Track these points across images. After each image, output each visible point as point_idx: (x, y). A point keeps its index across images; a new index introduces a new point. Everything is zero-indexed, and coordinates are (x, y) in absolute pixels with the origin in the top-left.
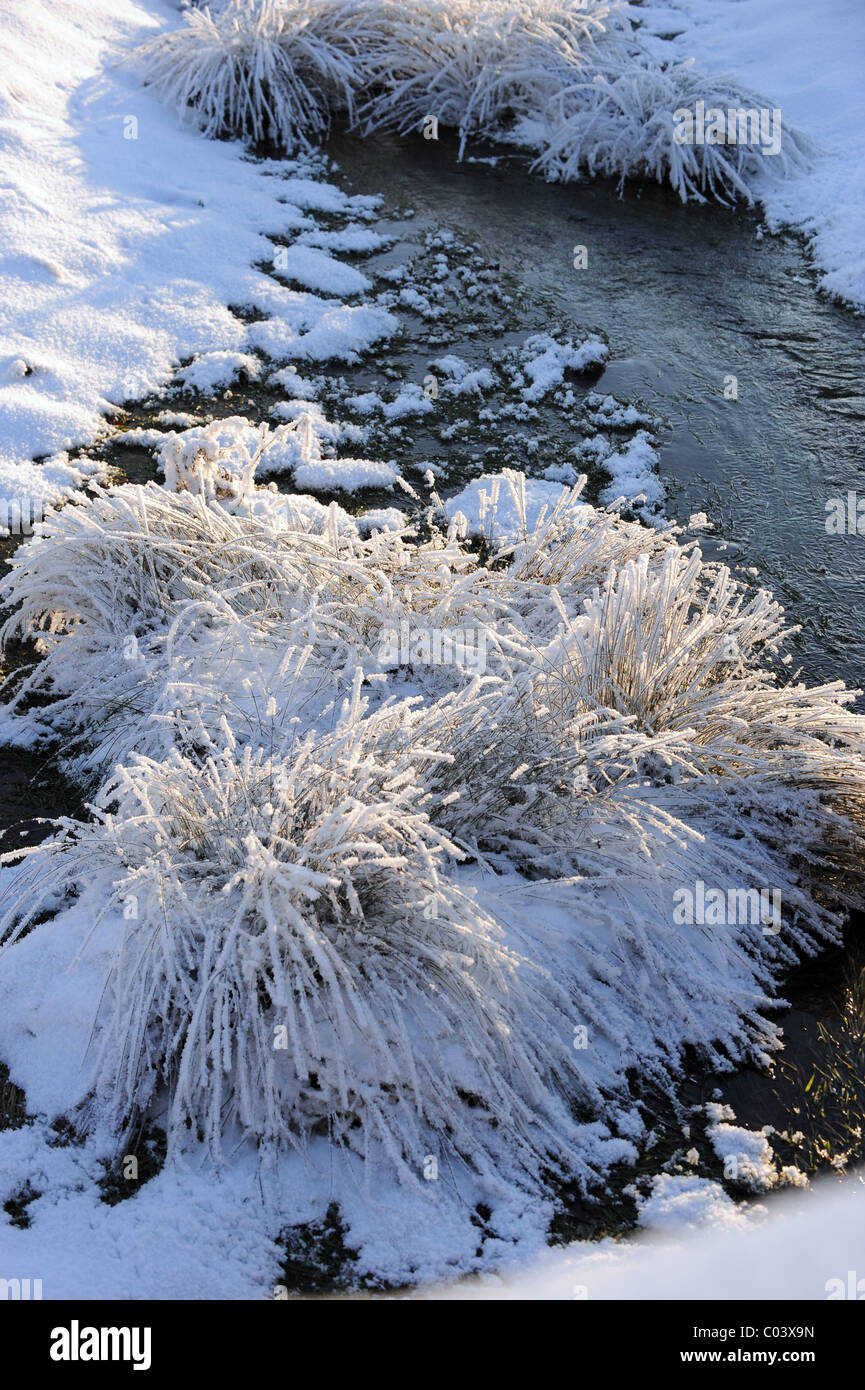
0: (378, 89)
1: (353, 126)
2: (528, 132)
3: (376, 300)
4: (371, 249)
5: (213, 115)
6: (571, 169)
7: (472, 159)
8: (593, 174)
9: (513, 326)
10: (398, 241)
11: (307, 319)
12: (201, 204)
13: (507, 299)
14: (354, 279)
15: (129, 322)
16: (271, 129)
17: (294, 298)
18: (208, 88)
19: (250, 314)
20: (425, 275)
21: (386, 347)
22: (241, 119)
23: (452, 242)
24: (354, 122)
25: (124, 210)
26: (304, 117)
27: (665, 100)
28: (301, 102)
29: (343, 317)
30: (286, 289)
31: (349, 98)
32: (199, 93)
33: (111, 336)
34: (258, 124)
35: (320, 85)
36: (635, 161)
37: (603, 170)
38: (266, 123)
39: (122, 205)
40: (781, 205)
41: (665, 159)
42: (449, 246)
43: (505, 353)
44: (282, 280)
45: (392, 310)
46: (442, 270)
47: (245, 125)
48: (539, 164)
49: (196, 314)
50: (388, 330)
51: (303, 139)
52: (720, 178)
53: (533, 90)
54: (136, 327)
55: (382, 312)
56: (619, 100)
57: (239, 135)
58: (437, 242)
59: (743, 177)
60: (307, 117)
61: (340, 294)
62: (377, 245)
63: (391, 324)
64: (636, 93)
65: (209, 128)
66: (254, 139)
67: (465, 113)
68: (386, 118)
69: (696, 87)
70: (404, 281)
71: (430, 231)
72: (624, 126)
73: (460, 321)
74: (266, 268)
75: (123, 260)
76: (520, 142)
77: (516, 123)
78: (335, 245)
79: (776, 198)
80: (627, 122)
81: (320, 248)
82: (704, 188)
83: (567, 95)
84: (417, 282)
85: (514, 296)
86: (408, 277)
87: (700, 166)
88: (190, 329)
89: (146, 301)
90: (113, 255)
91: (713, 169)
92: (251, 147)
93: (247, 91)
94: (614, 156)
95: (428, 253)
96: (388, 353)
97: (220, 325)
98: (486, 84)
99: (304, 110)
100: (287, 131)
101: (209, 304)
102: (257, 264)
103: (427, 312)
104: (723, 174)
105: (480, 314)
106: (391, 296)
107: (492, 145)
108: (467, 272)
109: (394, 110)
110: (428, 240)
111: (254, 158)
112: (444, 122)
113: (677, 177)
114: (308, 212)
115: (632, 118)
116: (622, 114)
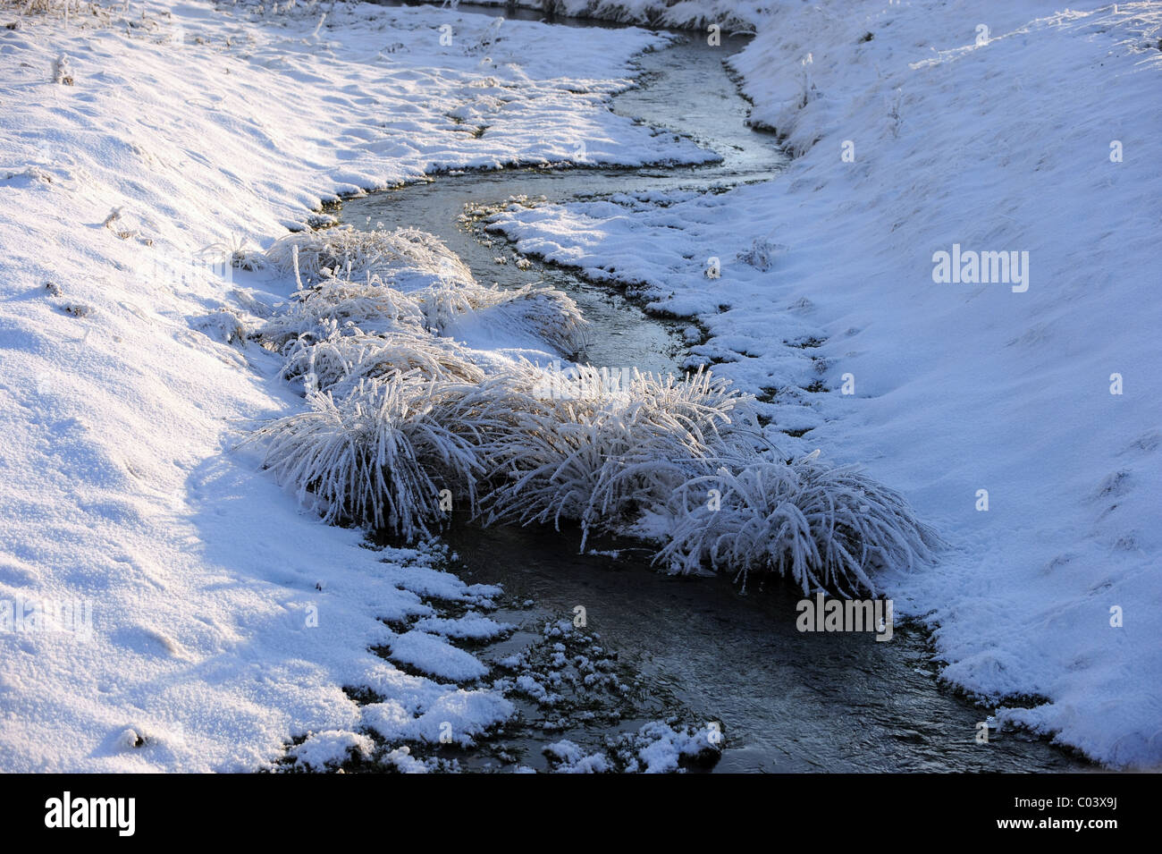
0: (501, 479)
1: (474, 517)
2: (652, 524)
3: (492, 686)
4: (489, 636)
5: (333, 500)
6: (692, 562)
7: (594, 552)
8: (715, 567)
9: (630, 714)
10: (516, 630)
11: (422, 702)
12: (319, 588)
13: (624, 687)
14: (472, 664)
15: (242, 699)
16: (391, 517)
17: (410, 682)
18: (329, 473)
19: (364, 695)
20: (542, 663)
21: (500, 731)
22: (361, 506)
23: (570, 632)
24: (476, 512)
25: (241, 589)
26: (425, 507)
27: (789, 493)
28: (423, 491)
29: (459, 700)
30: (401, 672)
31: (471, 487)
32: (320, 477)
33: (223, 711)
34: (378, 512)
35: (442, 474)
36: (758, 554)
37: (725, 563)
38: (387, 510)
39: (240, 584)
40: (904, 598)
41: (788, 551)
42: (567, 636)
43: (620, 738)
44: (398, 664)
45: (508, 696)
46: (560, 658)
47: (365, 512)
48: (661, 557)
49: (310, 694)
50: (502, 714)
51: (423, 527)
52: (844, 571)
53: (657, 482)
54: (248, 703)
55: (497, 696)
56: (743, 492)
57: (359, 523)
58: (556, 631)
59: (867, 571)
60: (429, 506)
61: (454, 676)
62: (495, 632)
63: (508, 708)
64: (760, 486)
65: (328, 514)
66: (374, 527)
67: (588, 505)
68: (508, 509)
69: (820, 479)
70: (521, 668)
71: (549, 620)
72: (746, 519)
73: (576, 708)
74: (383, 652)
75: (237, 638)
76: (642, 535)
77: (640, 516)
78: (452, 632)
79: (899, 591)
80: (750, 514)
81: (438, 635)
82: (827, 583)
83: (690, 487)
84: (534, 669)
85: (631, 685)
86: (525, 665)
87: (823, 560)
88: (304, 708)
89: (260, 679)
90: (228, 633)
91: (836, 562)
92: (370, 534)
93: (368, 478)
94: (736, 549)
95: (546, 642)
96: (503, 737)
97: (334, 705)
98: (610, 476)
99: (426, 499)
100: (407, 519)
101: (324, 685)
102: (373, 648)
103: (544, 698)
104: (846, 568)
105: (596, 702)
106: (507, 682)
107: (614, 538)
108: (585, 660)
109: (516, 500)
110: (546, 630)
111: (373, 545)
112: (566, 514)
113: (799, 570)
114: (426, 599)
115: (755, 510)
116: (746, 506)
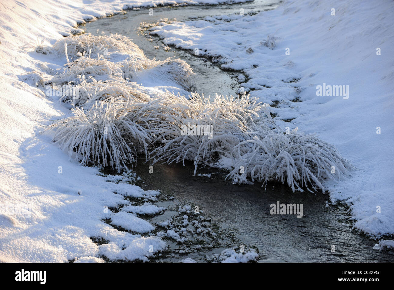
0: (159, 144)
1: (147, 160)
2: (225, 162)
3: (156, 235)
4: (154, 213)
5: (85, 155)
6: (243, 179)
7: (200, 175)
8: (253, 180)
9: (217, 245)
10: (167, 210)
11: (125, 243)
12: (79, 194)
13: (214, 234)
14: (147, 225)
15: (46, 244)
16: (110, 162)
17: (120, 234)
18: (83, 143)
19: (100, 241)
20: (178, 224)
21: (160, 255)
22: (97, 157)
23: (190, 210)
24: (148, 158)
25: (44, 195)
26: (126, 157)
27: (284, 147)
28: (124, 150)
29: (141, 241)
30: (116, 230)
31: (145, 148)
32: (79, 145)
33: (37, 250)
34: (105, 159)
35: (133, 142)
36: (272, 174)
37: (258, 178)
38: (109, 159)
39: (44, 193)
40: (337, 192)
41: (285, 172)
42: (189, 212)
43: (213, 257)
44: (115, 227)
45: (163, 239)
46: (186, 222)
47: (99, 160)
48: (229, 176)
49: (76, 241)
50: (161, 247)
51: (125, 166)
52: (310, 181)
53: (227, 143)
54: (49, 246)
55: (158, 239)
56: (264, 147)
57: (96, 165)
58: (184, 210)
59: (320, 180)
60: (127, 156)
61: (140, 231)
62: (157, 211)
63: (163, 245)
64: (272, 144)
65: (83, 161)
66: (103, 166)
67: (197, 154)
68: (162, 157)
69: (298, 141)
70: (169, 227)
71: (181, 205)
72: (266, 159)
73: (194, 244)
74: (108, 221)
75: (43, 217)
76: (221, 167)
77: (220, 158)
78: (138, 212)
79: (335, 189)
80: (268, 156)
81: (132, 213)
82: (302, 186)
83: (241, 145)
84: (175, 227)
85: (217, 233)
86: (170, 225)
87: (301, 176)
88: (73, 247)
89: (53, 235)
90: (39, 215)
91: (306, 177)
92: (102, 169)
93: (100, 145)
94: (262, 172)
95: (180, 215)
96: (161, 257)
97: (87, 245)
98: (206, 141)
99: (126, 154)
100: (118, 163)
101: (82, 237)
102: (104, 220)
103: (179, 240)
104: (311, 179)
105: (202, 241)
106: (163, 233)
107: (209, 169)
108: (197, 222)
109: (165, 153)
110: (180, 209)
111: (103, 174)
112: (187, 159)
113: (290, 181)
114: (126, 197)
115: (270, 155)
116: (266, 153)
